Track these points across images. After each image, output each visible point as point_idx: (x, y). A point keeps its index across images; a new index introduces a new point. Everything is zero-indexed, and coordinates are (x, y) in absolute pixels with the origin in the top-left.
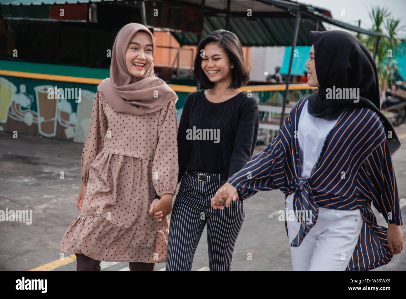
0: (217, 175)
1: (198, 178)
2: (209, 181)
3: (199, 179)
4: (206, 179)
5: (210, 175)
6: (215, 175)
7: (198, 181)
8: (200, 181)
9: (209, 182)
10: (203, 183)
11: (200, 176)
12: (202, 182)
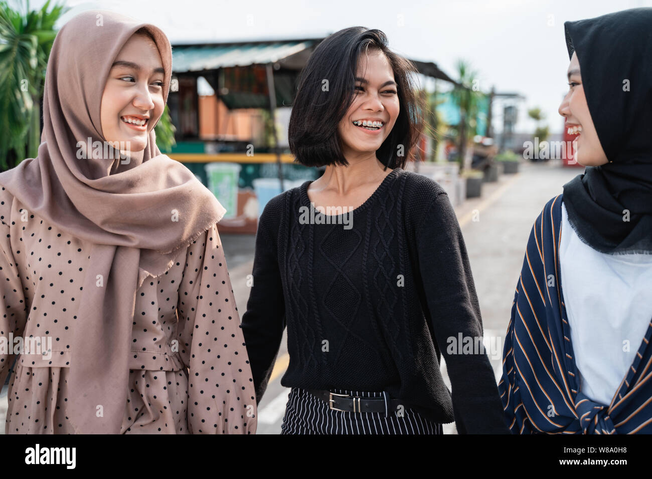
0: (378, 395)
1: (329, 402)
2: (359, 411)
3: (331, 404)
4: (351, 404)
5: (360, 395)
6: (372, 395)
7: (330, 410)
8: (335, 411)
9: (358, 414)
10: (343, 416)
11: (334, 397)
12: (339, 413)
